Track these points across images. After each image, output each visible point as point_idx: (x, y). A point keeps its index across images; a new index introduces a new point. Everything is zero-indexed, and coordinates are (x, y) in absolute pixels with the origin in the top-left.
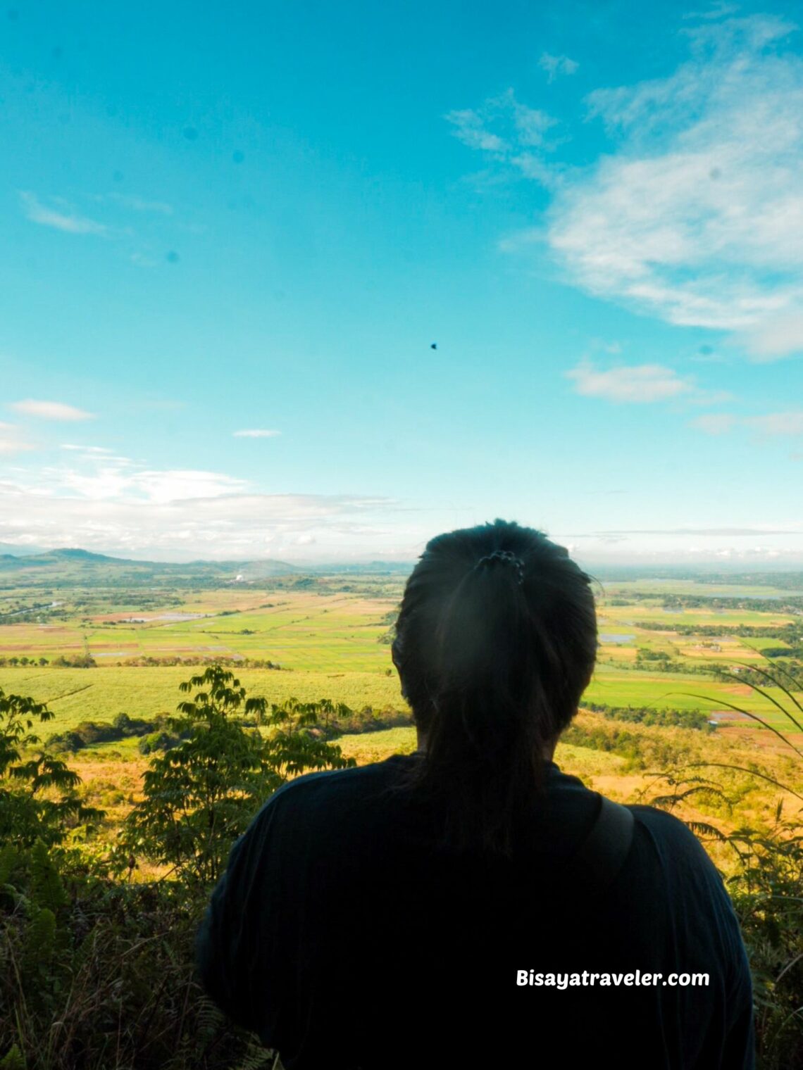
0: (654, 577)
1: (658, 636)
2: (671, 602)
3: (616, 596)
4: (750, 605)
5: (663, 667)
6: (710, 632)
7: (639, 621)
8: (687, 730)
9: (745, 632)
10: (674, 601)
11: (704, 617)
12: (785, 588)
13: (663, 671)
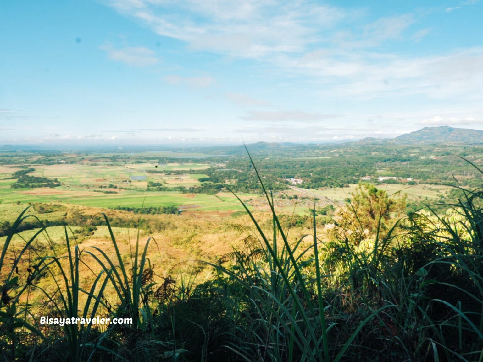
0: (154, 150)
1: (156, 176)
2: (162, 161)
3: (137, 159)
4: (193, 161)
5: (159, 189)
6: (178, 173)
7: (148, 169)
8: (169, 215)
9: (192, 172)
10: (163, 160)
11: (175, 167)
12: (207, 153)
13: (159, 191)
